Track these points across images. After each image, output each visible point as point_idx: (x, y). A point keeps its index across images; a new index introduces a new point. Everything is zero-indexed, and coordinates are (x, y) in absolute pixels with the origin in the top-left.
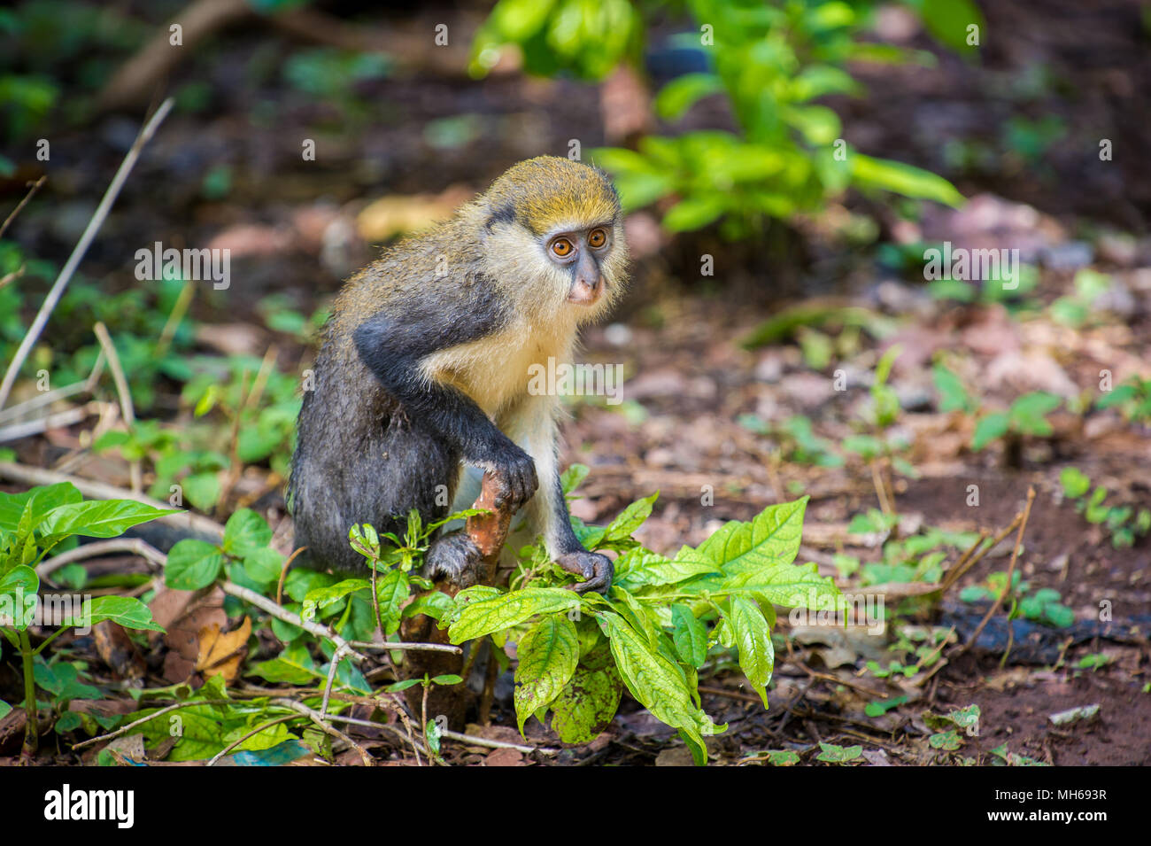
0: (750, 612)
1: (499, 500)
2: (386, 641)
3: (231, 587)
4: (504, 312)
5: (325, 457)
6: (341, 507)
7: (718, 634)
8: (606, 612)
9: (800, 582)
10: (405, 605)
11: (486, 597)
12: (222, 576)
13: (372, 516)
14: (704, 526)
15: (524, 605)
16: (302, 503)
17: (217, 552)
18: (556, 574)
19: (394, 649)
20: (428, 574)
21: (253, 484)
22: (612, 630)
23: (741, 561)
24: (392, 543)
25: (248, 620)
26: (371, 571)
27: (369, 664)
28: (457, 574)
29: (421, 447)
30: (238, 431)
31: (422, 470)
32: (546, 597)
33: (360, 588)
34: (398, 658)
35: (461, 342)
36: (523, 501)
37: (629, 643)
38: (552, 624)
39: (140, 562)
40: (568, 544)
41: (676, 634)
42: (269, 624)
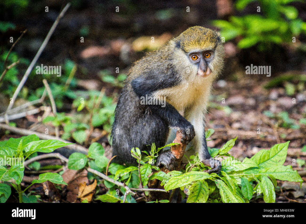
0: (268, 181)
1: (182, 140)
2: (143, 188)
3: (90, 170)
4: (178, 78)
5: (123, 124)
6: (128, 141)
7: (257, 189)
8: (218, 180)
9: (286, 172)
10: (150, 176)
11: (177, 175)
12: (87, 166)
13: (139, 145)
14: (252, 149)
15: (190, 178)
16: (115, 140)
17: (85, 157)
18: (202, 166)
19: (146, 191)
20: (157, 165)
21: (97, 134)
22: (220, 186)
23: (266, 163)
24: (145, 154)
25: (95, 181)
26: (138, 164)
27: (137, 196)
28: (167, 165)
29: (157, 121)
30: (92, 116)
31: (157, 129)
32: (198, 175)
33: (135, 170)
34: (147, 194)
35: (166, 88)
36: (190, 140)
37: (226, 191)
38: (200, 184)
39: (59, 161)
40: (206, 156)
41: (242, 188)
42: (103, 182)
